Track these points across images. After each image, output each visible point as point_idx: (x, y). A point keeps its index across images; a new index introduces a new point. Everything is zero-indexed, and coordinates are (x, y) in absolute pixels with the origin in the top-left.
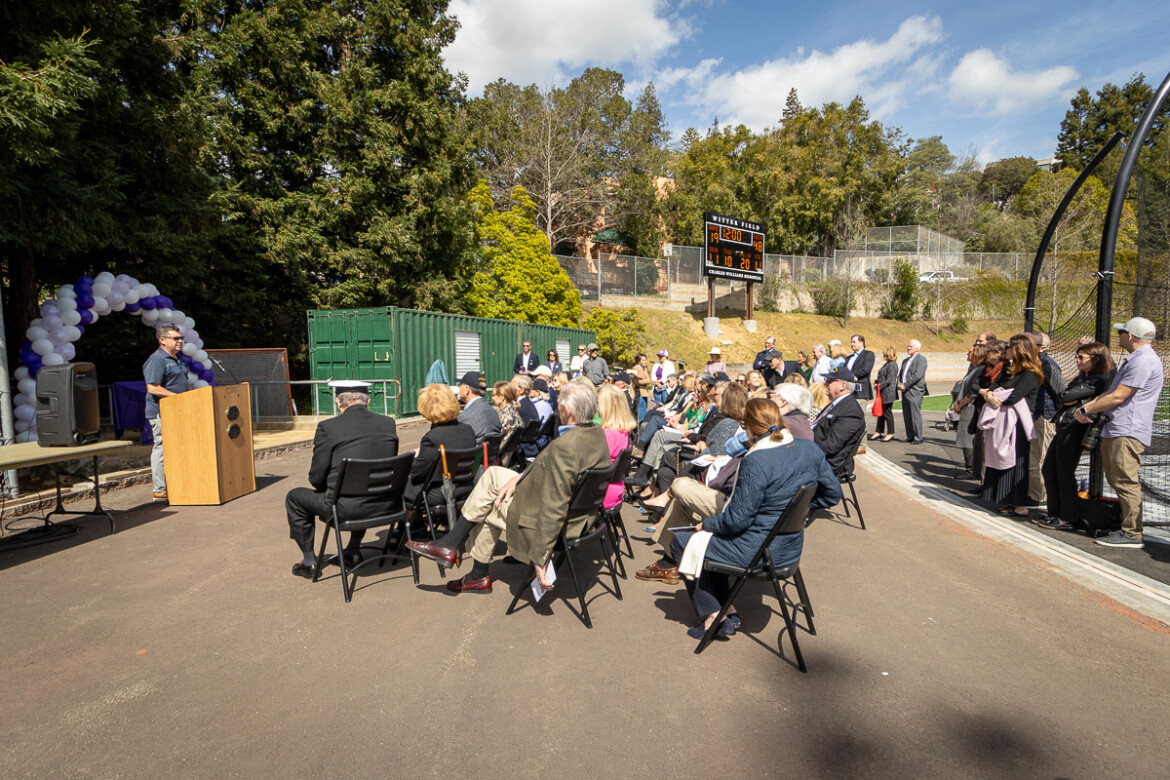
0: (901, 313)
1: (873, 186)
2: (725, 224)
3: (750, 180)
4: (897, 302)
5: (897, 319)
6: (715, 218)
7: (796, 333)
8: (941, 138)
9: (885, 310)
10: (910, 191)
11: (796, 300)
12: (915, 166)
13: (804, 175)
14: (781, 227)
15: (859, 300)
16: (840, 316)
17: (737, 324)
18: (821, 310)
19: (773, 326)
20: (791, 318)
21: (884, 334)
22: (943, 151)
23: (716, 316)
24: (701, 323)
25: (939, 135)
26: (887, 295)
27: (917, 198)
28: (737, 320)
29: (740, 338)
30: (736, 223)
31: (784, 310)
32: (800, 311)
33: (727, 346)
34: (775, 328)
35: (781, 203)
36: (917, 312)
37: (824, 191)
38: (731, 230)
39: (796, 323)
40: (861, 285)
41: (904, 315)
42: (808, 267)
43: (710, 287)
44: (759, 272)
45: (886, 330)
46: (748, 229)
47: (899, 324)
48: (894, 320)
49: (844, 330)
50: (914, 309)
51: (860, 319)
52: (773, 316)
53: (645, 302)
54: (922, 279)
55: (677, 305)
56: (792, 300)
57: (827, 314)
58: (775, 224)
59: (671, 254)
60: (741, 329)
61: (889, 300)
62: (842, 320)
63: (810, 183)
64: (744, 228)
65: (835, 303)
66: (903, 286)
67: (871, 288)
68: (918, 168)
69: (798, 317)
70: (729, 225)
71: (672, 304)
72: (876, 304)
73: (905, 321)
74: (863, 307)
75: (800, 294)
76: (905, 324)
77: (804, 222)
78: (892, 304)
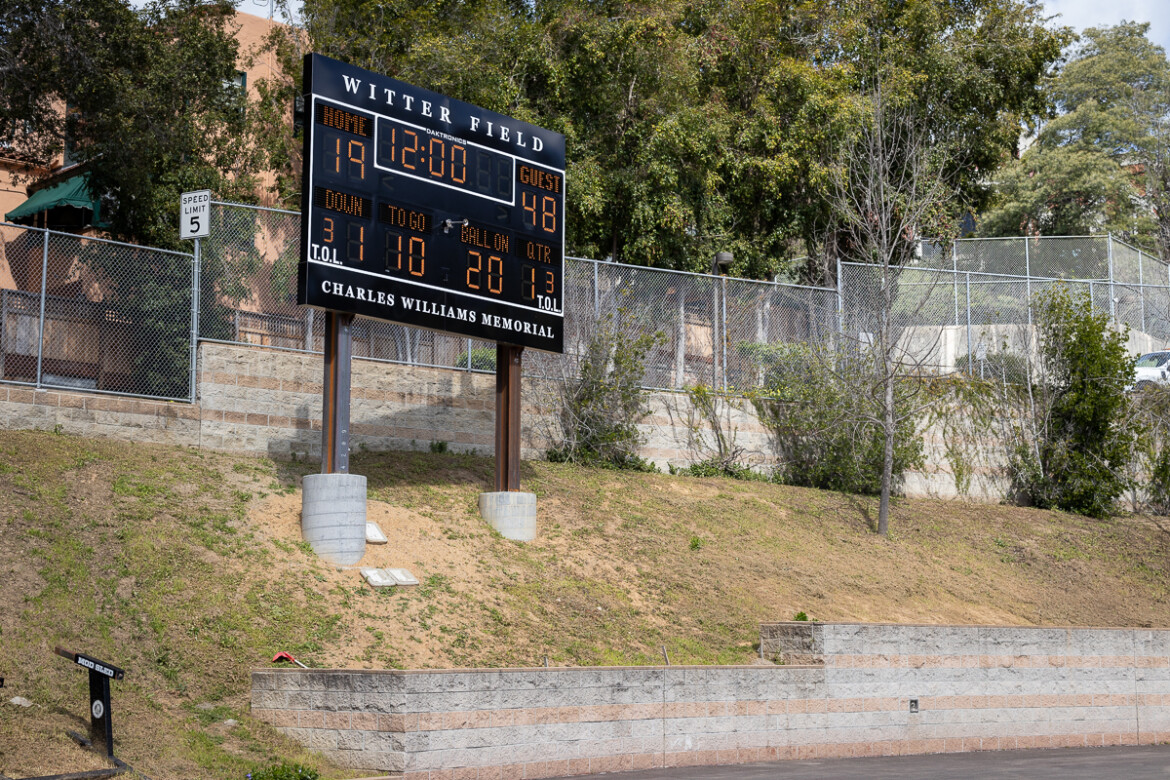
0: (1078, 485)
1: (968, 97)
2: (397, 110)
3: (570, 44)
4: (1061, 446)
5: (1066, 507)
6: (352, 85)
7: (695, 546)
8: (1146, 27)
9: (1024, 475)
10: (1076, 159)
11: (707, 429)
12: (1082, 96)
13: (755, 49)
14: (676, 200)
15: (931, 435)
16: (866, 491)
17: (459, 511)
18: (801, 471)
19: (607, 517)
20: (686, 491)
21: (1024, 560)
22: (1155, 60)
23: (353, 470)
24: (294, 500)
25: (1140, 21)
26: (1024, 422)
27: (1093, 179)
28: (456, 496)
29: (460, 562)
30: (445, 115)
31: (662, 465)
32: (724, 468)
33: (388, 591)
34: (611, 528)
35: (672, 121)
36: (1133, 485)
37: (816, 99)
38: (424, 138)
39: (700, 509)
40: (936, 386)
41: (1088, 495)
42: (771, 338)
43: (331, 353)
44: (547, 308)
45: (1029, 544)
46: (495, 142)
47: (1075, 524)
48: (1055, 510)
49: (879, 541)
50: (1123, 473)
51: (939, 504)
52: (613, 482)
53: (83, 411)
54: (1143, 373)
55: (224, 429)
56: (692, 427)
57: (823, 484)
58: (657, 189)
59: (204, 231)
60: (473, 526)
61: (1034, 442)
62: (872, 504)
63: (776, 73)
64: (480, 136)
65: (844, 446)
66: (1080, 389)
67: (969, 396)
68: (1091, 102)
69: (709, 492)
70: (415, 116)
71: (208, 426)
72: (989, 455)
73: (1095, 513)
74: (945, 464)
75: (721, 410)
76: (1095, 525)
77: (759, 195)
78: (1047, 453)
